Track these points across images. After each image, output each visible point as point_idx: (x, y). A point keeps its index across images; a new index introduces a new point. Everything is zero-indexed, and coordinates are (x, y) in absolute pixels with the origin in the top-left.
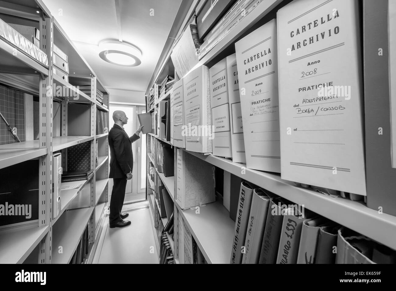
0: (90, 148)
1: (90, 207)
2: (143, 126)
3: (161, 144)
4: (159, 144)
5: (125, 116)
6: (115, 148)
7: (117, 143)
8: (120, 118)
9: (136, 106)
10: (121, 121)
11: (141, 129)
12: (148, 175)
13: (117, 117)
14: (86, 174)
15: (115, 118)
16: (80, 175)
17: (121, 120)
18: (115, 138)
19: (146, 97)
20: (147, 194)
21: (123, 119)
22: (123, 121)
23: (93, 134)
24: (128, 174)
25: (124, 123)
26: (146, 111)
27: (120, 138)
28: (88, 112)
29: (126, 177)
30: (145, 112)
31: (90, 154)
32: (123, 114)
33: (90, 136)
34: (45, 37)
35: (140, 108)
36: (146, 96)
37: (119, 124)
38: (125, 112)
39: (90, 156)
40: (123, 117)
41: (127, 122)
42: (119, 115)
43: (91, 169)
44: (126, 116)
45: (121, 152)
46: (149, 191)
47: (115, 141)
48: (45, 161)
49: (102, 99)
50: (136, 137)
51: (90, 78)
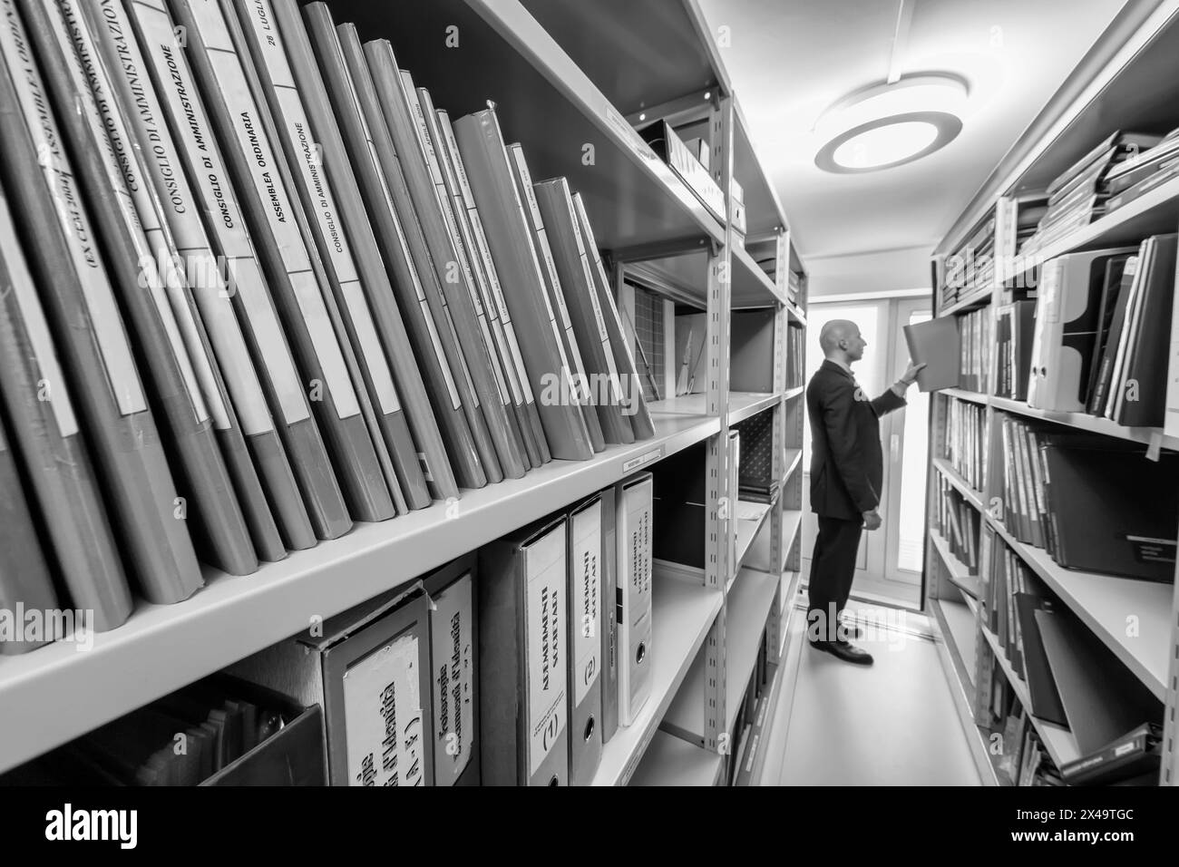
0: (769, 425)
1: (768, 572)
2: (924, 364)
3: (1032, 436)
4: (1022, 432)
5: (859, 337)
6: (829, 430)
7: (836, 415)
8: (843, 341)
9: (887, 302)
10: (845, 350)
11: (913, 374)
12: (934, 533)
13: (833, 339)
14: (769, 489)
15: (826, 343)
16: (756, 489)
17: (845, 347)
18: (831, 403)
19: (934, 264)
20: (928, 593)
21: (851, 344)
22: (852, 350)
23: (779, 389)
24: (868, 512)
25: (854, 357)
26: (931, 312)
27: (842, 404)
28: (768, 329)
29: (861, 520)
30: (930, 318)
31: (770, 439)
32: (850, 329)
33: (772, 392)
34: (719, 152)
35: (902, 307)
36: (936, 258)
37: (838, 359)
38: (857, 324)
39: (771, 445)
40: (853, 337)
41: (863, 356)
42: (838, 332)
43: (773, 477)
44: (862, 337)
45: (850, 444)
46: (933, 586)
47: (831, 410)
48: (716, 445)
49: (796, 291)
50: (892, 401)
51: (773, 238)
